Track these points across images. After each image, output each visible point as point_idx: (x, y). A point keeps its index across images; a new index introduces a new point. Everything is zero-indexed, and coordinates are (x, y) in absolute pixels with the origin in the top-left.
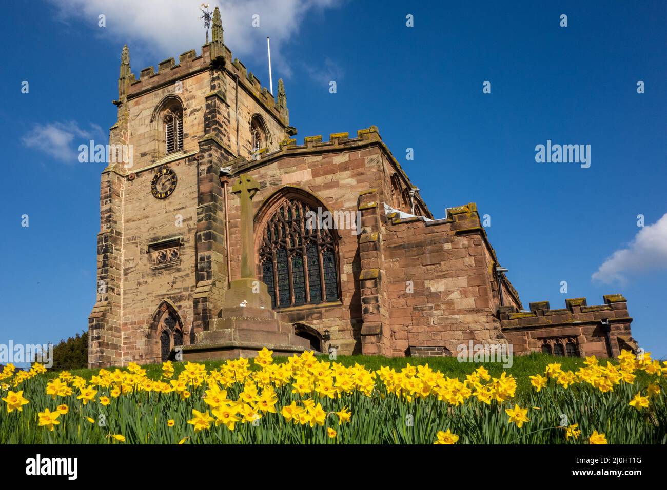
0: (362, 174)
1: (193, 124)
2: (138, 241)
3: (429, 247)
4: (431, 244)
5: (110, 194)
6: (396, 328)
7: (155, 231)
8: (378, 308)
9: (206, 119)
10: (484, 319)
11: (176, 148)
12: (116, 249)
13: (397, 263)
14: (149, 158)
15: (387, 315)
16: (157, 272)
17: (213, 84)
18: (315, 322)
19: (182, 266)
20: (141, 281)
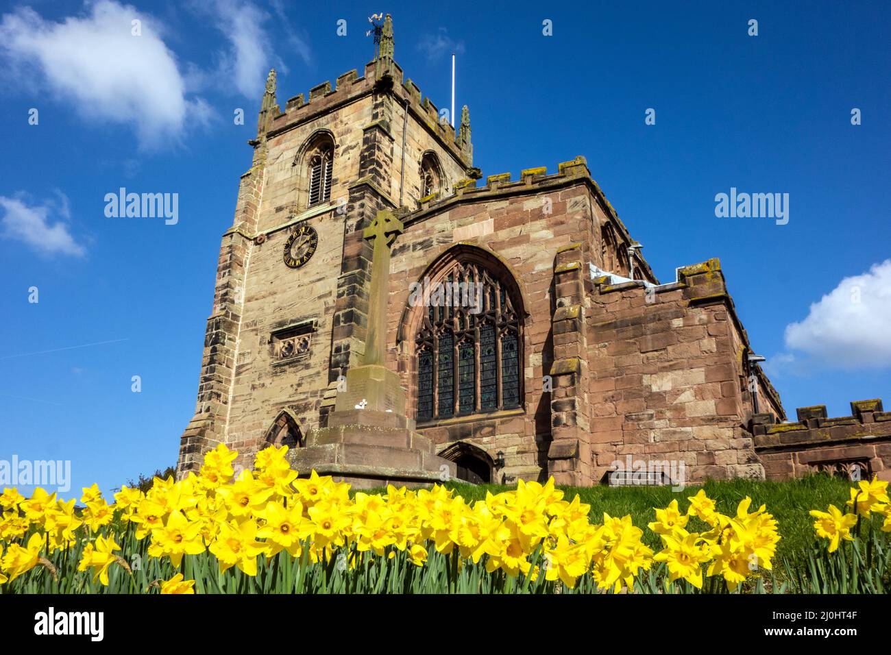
0: (562, 223)
1: (345, 166)
2: (259, 326)
3: (651, 325)
4: (653, 320)
5: (230, 263)
6: (599, 448)
7: (282, 312)
8: (574, 416)
9: (363, 157)
10: (730, 433)
11: (321, 199)
12: (230, 339)
13: (605, 350)
14: (286, 213)
15: (587, 428)
16: (278, 369)
17: (375, 112)
18: (485, 439)
19: (312, 362)
20: (257, 383)
